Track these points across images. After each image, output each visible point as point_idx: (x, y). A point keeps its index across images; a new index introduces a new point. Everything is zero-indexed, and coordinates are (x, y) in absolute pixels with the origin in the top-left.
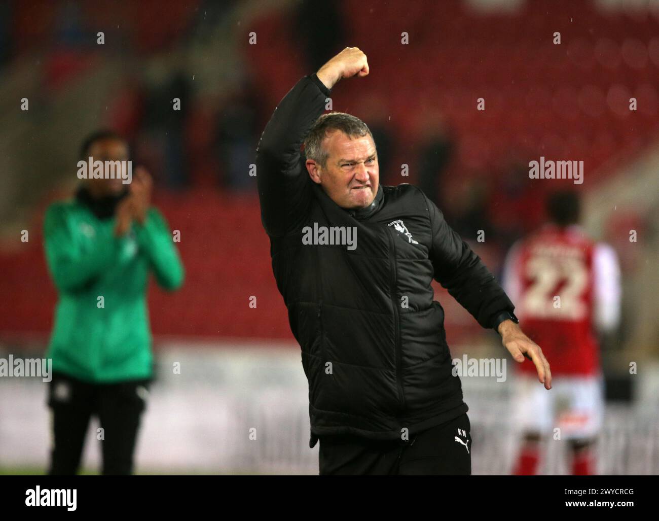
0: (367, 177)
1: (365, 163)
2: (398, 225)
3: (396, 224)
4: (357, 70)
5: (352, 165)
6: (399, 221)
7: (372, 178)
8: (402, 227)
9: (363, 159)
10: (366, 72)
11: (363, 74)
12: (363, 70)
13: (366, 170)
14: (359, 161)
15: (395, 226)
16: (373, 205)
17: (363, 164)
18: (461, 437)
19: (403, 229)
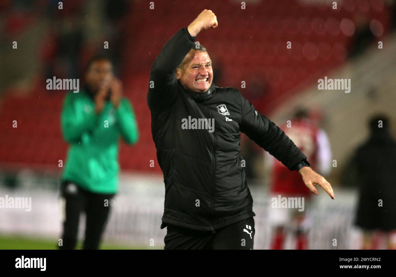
0: (207, 74)
1: (205, 66)
2: (223, 107)
3: (222, 106)
4: (211, 25)
5: (198, 67)
6: (224, 105)
7: (209, 75)
8: (225, 109)
9: (205, 64)
10: (216, 26)
11: (214, 27)
12: (215, 25)
13: (207, 70)
14: (203, 65)
15: (221, 107)
16: (209, 92)
17: (204, 66)
18: (248, 230)
19: (225, 110)
